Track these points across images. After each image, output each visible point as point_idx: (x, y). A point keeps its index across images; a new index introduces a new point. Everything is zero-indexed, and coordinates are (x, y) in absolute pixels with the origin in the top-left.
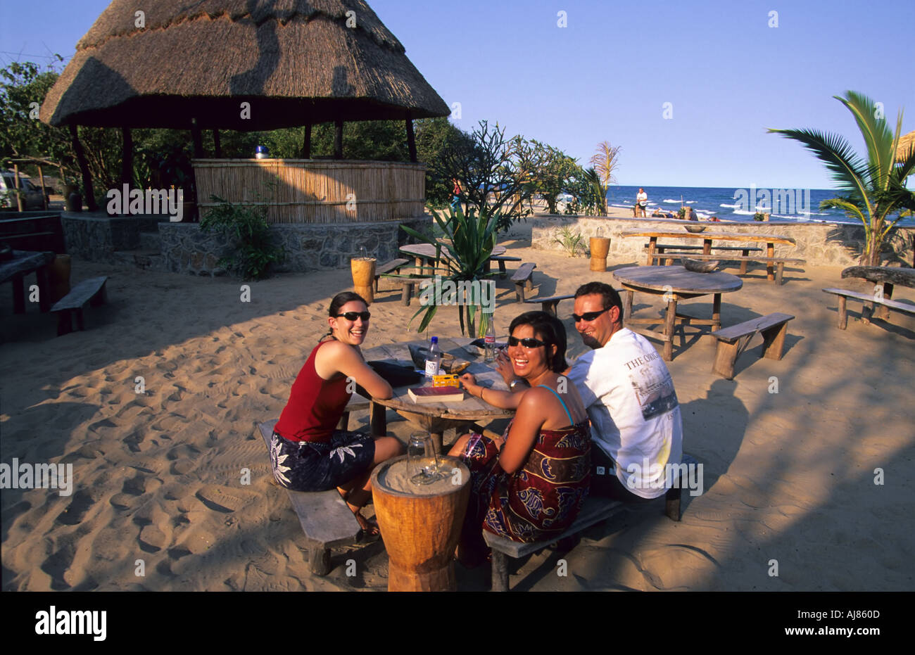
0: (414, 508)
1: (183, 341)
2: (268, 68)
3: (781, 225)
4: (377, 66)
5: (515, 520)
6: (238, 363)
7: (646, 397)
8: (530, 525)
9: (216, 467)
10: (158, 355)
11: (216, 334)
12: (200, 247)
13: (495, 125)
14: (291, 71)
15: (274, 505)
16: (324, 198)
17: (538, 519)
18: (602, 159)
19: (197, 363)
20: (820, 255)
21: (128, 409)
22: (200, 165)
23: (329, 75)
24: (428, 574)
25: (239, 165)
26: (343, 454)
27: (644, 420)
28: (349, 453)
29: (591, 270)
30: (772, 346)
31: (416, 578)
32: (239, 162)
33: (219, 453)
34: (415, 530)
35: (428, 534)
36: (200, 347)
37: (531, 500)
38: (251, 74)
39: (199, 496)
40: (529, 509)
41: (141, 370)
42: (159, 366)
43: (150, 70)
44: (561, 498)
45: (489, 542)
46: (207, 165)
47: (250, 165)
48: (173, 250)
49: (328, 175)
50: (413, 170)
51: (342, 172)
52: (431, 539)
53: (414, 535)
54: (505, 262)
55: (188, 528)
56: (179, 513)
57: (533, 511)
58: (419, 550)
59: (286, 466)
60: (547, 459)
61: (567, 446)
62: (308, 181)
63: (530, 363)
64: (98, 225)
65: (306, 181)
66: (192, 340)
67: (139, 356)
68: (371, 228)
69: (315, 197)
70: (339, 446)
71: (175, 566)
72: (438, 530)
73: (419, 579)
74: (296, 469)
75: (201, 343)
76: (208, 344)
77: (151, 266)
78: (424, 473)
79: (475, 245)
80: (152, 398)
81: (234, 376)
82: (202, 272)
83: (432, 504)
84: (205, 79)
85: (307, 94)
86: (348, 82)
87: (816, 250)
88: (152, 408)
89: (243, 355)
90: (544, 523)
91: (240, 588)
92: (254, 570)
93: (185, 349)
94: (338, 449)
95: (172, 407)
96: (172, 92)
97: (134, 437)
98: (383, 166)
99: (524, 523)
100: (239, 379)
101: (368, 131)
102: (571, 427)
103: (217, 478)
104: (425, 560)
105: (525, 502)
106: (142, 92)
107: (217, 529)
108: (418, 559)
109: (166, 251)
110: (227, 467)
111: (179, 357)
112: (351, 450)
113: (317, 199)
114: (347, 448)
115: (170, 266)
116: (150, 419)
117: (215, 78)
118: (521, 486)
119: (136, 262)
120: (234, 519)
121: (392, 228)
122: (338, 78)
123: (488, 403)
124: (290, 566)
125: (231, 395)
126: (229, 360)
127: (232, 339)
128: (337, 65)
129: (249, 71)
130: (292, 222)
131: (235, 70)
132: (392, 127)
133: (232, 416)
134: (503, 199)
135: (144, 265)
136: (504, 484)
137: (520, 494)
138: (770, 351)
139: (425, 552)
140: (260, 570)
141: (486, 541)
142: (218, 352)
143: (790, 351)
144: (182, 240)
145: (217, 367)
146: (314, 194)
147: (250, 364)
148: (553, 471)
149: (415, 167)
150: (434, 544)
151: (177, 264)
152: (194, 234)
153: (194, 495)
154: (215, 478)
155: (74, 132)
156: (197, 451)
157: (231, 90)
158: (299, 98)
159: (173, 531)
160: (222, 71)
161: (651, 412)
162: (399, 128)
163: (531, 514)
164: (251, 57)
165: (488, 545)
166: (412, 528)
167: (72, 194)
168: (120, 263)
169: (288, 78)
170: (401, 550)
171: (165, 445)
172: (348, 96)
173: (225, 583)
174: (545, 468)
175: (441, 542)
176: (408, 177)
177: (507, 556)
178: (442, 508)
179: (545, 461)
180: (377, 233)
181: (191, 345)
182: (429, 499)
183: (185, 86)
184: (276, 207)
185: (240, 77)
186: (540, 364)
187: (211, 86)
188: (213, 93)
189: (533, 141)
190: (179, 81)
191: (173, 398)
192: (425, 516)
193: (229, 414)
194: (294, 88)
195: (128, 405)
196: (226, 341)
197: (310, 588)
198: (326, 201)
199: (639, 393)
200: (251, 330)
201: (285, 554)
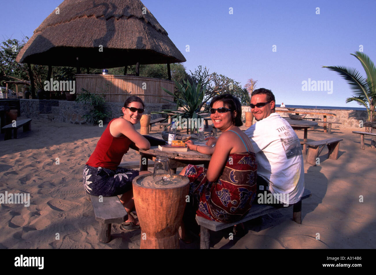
0: (156, 195)
1: (60, 144)
2: (110, 36)
3: (329, 110)
4: (155, 38)
5: (214, 207)
6: (83, 153)
7: (288, 146)
8: (223, 210)
9: (62, 192)
10: (47, 148)
11: (76, 142)
12: (76, 111)
13: (205, 68)
14: (119, 38)
15: (86, 209)
16: (131, 92)
17: (227, 207)
18: (250, 85)
19: (64, 152)
20: (346, 123)
21: (26, 167)
22: (79, 77)
23: (135, 40)
24: (163, 239)
25: (95, 77)
26: (121, 177)
27: (287, 158)
28: (125, 176)
29: (245, 126)
30: (333, 153)
31: (156, 241)
32: (95, 76)
33: (65, 186)
34: (156, 210)
35: (163, 213)
36: (67, 146)
37: (224, 196)
38: (102, 39)
39: (49, 204)
40: (222, 200)
41: (38, 153)
42: (46, 152)
43: (61, 37)
44: (241, 194)
45: (199, 222)
46: (82, 77)
47: (100, 77)
48: (64, 113)
49: (133, 83)
50: (170, 83)
51: (139, 82)
52: (165, 216)
53: (155, 213)
54: (208, 121)
55: (38, 217)
56: (36, 211)
57: (225, 202)
58: (158, 223)
59: (90, 181)
60: (233, 171)
61: (245, 163)
62: (124, 85)
63: (223, 121)
64: (34, 102)
65: (123, 85)
66: (64, 144)
67: (38, 149)
68: (150, 106)
69: (127, 91)
70: (120, 173)
71: (25, 235)
72: (169, 210)
73: (157, 242)
74: (95, 182)
75: (68, 145)
76: (72, 146)
77: (54, 119)
78: (163, 180)
79: (195, 98)
80: (39, 164)
81: (80, 157)
82: (76, 122)
83: (167, 193)
84: (83, 40)
85: (125, 47)
86: (143, 43)
87: (344, 121)
88: (38, 168)
89: (86, 150)
90: (231, 209)
91: (58, 247)
92: (68, 239)
93: (60, 147)
94: (119, 174)
95: (48, 168)
96: (69, 46)
97: (25, 179)
98: (156, 80)
99: (220, 210)
100: (82, 158)
101: (152, 74)
102: (247, 153)
103: (60, 196)
104: (161, 229)
105: (220, 197)
106: (57, 45)
107: (53, 218)
108: (157, 228)
109: (61, 113)
110: (67, 192)
111: (56, 149)
112: (126, 175)
113: (127, 92)
114: (124, 174)
115: (62, 120)
116: (35, 172)
117: (87, 40)
118: (218, 189)
119: (48, 118)
120: (64, 214)
121: (159, 107)
122: (139, 41)
123: (200, 153)
124: (88, 238)
125: (77, 164)
126: (79, 151)
127: (83, 144)
128: (139, 36)
129: (102, 38)
130: (116, 102)
131: (96, 37)
132: (162, 73)
133: (75, 172)
134: (207, 99)
135: (51, 119)
136: (208, 189)
137: (217, 193)
138: (332, 155)
139: (162, 224)
140: (71, 239)
141: (197, 222)
142: (75, 148)
143: (341, 156)
144: (68, 108)
145: (73, 154)
146: (126, 90)
147: (88, 153)
148: (236, 179)
149: (170, 82)
150: (167, 220)
151: (65, 119)
152: (73, 105)
153: (46, 203)
154: (59, 196)
155: (29, 66)
156: (54, 185)
157: (94, 45)
158: (122, 49)
159: (30, 218)
160: (90, 37)
161: (291, 154)
162: (165, 73)
163: (223, 204)
164: (103, 32)
165: (199, 224)
166: (154, 209)
167: (26, 91)
168: (42, 119)
169: (118, 41)
170: (148, 223)
171: (39, 182)
172: (143, 49)
173: (50, 244)
174: (232, 177)
175: (171, 218)
176: (167, 86)
177: (210, 231)
178: (172, 196)
179: (232, 173)
180: (152, 108)
181: (63, 145)
182: (165, 191)
183: (75, 43)
184: (110, 95)
185: (98, 40)
186: (228, 122)
187: (85, 43)
188: (86, 46)
189: (221, 75)
190: (72, 41)
191: (49, 164)
192: (162, 201)
193: (74, 171)
194: (120, 45)
195: (26, 166)
196: (80, 144)
197: (97, 248)
198: (131, 93)
199: (284, 144)
200: (92, 141)
201: (87, 232)
